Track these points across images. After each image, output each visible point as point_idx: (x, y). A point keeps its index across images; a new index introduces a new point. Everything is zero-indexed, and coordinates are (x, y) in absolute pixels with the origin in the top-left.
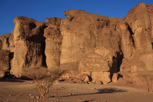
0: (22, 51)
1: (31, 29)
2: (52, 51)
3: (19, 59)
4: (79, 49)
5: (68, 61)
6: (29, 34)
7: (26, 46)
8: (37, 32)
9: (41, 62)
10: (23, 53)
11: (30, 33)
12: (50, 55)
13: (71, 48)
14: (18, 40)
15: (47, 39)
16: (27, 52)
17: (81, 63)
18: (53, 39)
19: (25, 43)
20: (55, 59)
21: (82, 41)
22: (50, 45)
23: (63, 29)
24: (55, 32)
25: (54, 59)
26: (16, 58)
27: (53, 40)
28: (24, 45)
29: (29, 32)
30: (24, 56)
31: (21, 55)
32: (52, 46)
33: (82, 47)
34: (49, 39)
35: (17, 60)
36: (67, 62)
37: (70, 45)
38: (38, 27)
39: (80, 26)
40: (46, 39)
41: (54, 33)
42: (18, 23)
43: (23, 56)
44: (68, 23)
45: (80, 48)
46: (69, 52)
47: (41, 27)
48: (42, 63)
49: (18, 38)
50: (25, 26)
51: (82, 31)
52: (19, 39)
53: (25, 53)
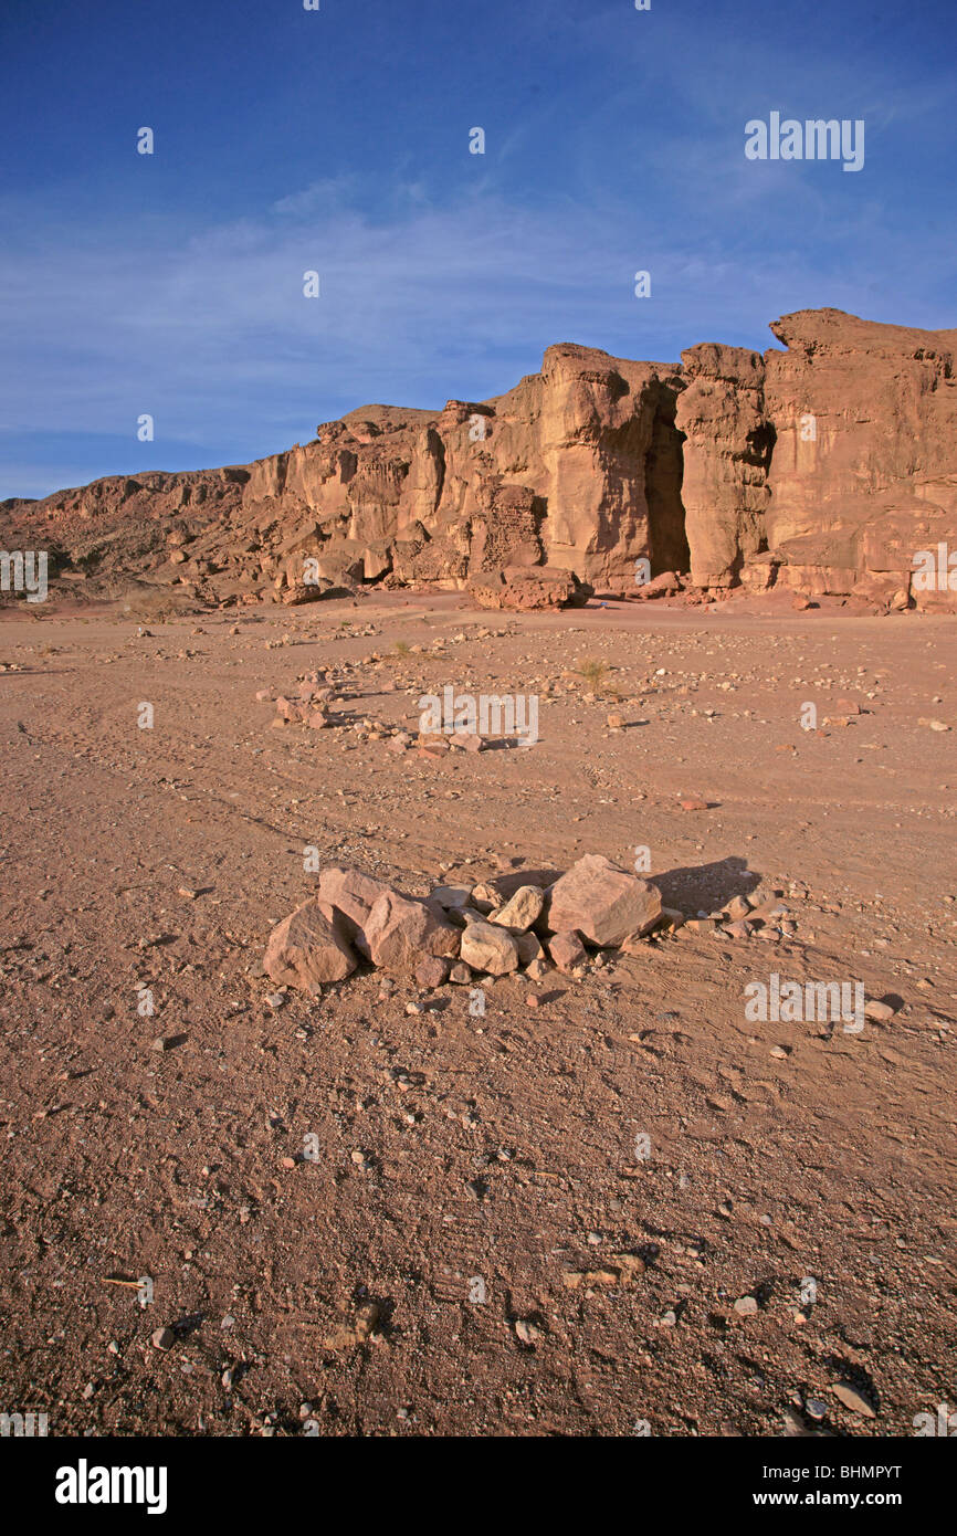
0: (583, 489)
1: (615, 399)
2: (712, 488)
3: (575, 520)
4: (852, 485)
5: (806, 531)
6: (611, 422)
7: (598, 470)
8: (636, 409)
9: (645, 531)
10: (590, 495)
11: (614, 415)
12: (706, 503)
13: (818, 479)
14: (569, 446)
15: (689, 439)
16: (605, 495)
17: (866, 541)
18: (716, 437)
19: (598, 456)
20: (723, 519)
21: (865, 452)
22: (705, 463)
23: (787, 403)
24: (720, 411)
25: (720, 522)
26: (564, 519)
27: (713, 442)
28: (590, 465)
29: (611, 413)
30: (594, 512)
31: (582, 507)
32: (711, 470)
33: (864, 474)
34: (698, 439)
35: (568, 524)
36: (802, 534)
37: (812, 469)
38: (635, 388)
39: (849, 387)
40: (686, 438)
41: (720, 414)
42: (566, 375)
43: (589, 510)
44: (800, 374)
45: (859, 481)
46: (810, 493)
47: (647, 386)
48: (648, 533)
49: (570, 437)
50: (594, 385)
51: (865, 407)
52: (573, 440)
53: (598, 500)
